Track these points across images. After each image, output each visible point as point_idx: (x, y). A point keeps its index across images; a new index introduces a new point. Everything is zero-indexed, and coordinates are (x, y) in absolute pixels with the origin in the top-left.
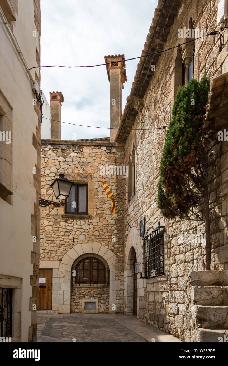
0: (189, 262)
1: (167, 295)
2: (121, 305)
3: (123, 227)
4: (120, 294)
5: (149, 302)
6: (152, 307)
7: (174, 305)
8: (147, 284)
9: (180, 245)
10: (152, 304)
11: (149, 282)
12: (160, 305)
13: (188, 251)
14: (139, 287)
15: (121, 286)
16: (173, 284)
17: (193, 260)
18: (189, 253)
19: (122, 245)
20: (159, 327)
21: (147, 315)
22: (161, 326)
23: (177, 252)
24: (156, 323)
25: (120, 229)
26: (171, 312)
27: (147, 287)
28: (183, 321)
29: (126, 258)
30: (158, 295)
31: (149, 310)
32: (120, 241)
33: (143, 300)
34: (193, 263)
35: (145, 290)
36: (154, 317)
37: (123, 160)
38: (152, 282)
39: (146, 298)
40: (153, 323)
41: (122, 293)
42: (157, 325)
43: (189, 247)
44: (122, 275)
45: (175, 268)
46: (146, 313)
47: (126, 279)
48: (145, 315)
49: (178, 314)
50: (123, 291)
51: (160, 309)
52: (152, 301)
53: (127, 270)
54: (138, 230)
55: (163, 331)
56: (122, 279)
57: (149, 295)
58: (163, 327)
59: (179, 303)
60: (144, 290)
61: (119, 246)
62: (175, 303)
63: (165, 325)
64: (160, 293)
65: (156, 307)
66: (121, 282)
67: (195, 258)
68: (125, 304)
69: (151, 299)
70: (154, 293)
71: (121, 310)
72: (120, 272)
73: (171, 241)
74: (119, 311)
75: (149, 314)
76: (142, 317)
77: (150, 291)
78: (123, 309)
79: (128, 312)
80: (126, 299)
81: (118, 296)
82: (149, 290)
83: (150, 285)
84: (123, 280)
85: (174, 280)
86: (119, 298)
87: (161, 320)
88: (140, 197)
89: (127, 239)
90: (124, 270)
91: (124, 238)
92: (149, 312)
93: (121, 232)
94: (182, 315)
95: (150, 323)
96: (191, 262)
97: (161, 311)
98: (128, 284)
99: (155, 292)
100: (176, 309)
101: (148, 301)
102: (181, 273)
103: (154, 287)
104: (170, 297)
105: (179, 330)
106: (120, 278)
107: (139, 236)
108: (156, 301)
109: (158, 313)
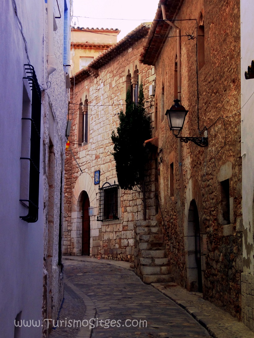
0: (135, 213)
1: (120, 234)
2: (69, 247)
3: (71, 167)
4: (68, 235)
5: (104, 240)
6: (106, 244)
7: (125, 240)
8: (102, 226)
9: (130, 201)
10: (107, 241)
11: (104, 224)
12: (114, 242)
13: (135, 206)
14: (93, 228)
15: (69, 227)
16: (125, 226)
17: (137, 212)
18: (135, 207)
19: (70, 186)
20: (113, 258)
21: (102, 251)
22: (115, 257)
23: (128, 205)
24: (111, 256)
25: (68, 170)
26: (123, 245)
27: (101, 228)
28: (132, 249)
29: (75, 199)
30: (112, 234)
31: (104, 247)
32: (68, 181)
33: (97, 239)
34: (138, 214)
35: (100, 231)
36: (108, 251)
37: (72, 101)
38: (107, 224)
39: (100, 237)
40: (107, 257)
41: (69, 234)
42: (112, 257)
43: (135, 204)
44: (70, 216)
45: (126, 215)
46: (100, 250)
47: (75, 220)
48: (100, 251)
49: (128, 246)
50: (71, 232)
51: (114, 244)
52: (107, 239)
53: (76, 211)
54: (92, 177)
55: (116, 260)
56: (69, 220)
57: (103, 235)
58: (116, 258)
59: (129, 239)
60: (98, 230)
61: (67, 187)
62: (126, 239)
63: (118, 255)
64: (114, 233)
65: (111, 244)
66: (68, 223)
67: (139, 211)
68: (73, 245)
69: (106, 237)
70: (108, 233)
71: (68, 252)
72: (67, 213)
73: (123, 196)
74: (66, 252)
75: (104, 250)
76: (96, 253)
77: (105, 231)
78: (71, 250)
79: (77, 252)
80: (75, 240)
81: (66, 238)
82: (103, 230)
83: (105, 226)
84: (71, 221)
85: (125, 223)
86: (66, 239)
87: (115, 252)
88: (94, 149)
89: (77, 181)
90: (71, 210)
91: (71, 178)
92: (104, 248)
93: (69, 172)
94: (131, 246)
95: (104, 257)
96: (137, 213)
97: (115, 246)
98: (77, 225)
99: (110, 232)
100: (127, 243)
101: (102, 239)
102: (130, 219)
103: (109, 228)
104: (122, 235)
105: (129, 257)
106: (67, 219)
107: (93, 184)
108: (111, 239)
109: (112, 248)
